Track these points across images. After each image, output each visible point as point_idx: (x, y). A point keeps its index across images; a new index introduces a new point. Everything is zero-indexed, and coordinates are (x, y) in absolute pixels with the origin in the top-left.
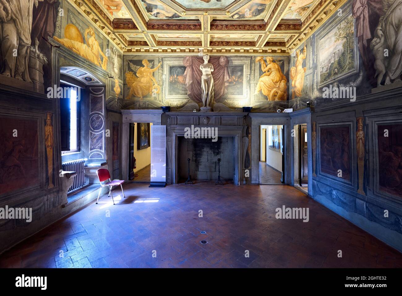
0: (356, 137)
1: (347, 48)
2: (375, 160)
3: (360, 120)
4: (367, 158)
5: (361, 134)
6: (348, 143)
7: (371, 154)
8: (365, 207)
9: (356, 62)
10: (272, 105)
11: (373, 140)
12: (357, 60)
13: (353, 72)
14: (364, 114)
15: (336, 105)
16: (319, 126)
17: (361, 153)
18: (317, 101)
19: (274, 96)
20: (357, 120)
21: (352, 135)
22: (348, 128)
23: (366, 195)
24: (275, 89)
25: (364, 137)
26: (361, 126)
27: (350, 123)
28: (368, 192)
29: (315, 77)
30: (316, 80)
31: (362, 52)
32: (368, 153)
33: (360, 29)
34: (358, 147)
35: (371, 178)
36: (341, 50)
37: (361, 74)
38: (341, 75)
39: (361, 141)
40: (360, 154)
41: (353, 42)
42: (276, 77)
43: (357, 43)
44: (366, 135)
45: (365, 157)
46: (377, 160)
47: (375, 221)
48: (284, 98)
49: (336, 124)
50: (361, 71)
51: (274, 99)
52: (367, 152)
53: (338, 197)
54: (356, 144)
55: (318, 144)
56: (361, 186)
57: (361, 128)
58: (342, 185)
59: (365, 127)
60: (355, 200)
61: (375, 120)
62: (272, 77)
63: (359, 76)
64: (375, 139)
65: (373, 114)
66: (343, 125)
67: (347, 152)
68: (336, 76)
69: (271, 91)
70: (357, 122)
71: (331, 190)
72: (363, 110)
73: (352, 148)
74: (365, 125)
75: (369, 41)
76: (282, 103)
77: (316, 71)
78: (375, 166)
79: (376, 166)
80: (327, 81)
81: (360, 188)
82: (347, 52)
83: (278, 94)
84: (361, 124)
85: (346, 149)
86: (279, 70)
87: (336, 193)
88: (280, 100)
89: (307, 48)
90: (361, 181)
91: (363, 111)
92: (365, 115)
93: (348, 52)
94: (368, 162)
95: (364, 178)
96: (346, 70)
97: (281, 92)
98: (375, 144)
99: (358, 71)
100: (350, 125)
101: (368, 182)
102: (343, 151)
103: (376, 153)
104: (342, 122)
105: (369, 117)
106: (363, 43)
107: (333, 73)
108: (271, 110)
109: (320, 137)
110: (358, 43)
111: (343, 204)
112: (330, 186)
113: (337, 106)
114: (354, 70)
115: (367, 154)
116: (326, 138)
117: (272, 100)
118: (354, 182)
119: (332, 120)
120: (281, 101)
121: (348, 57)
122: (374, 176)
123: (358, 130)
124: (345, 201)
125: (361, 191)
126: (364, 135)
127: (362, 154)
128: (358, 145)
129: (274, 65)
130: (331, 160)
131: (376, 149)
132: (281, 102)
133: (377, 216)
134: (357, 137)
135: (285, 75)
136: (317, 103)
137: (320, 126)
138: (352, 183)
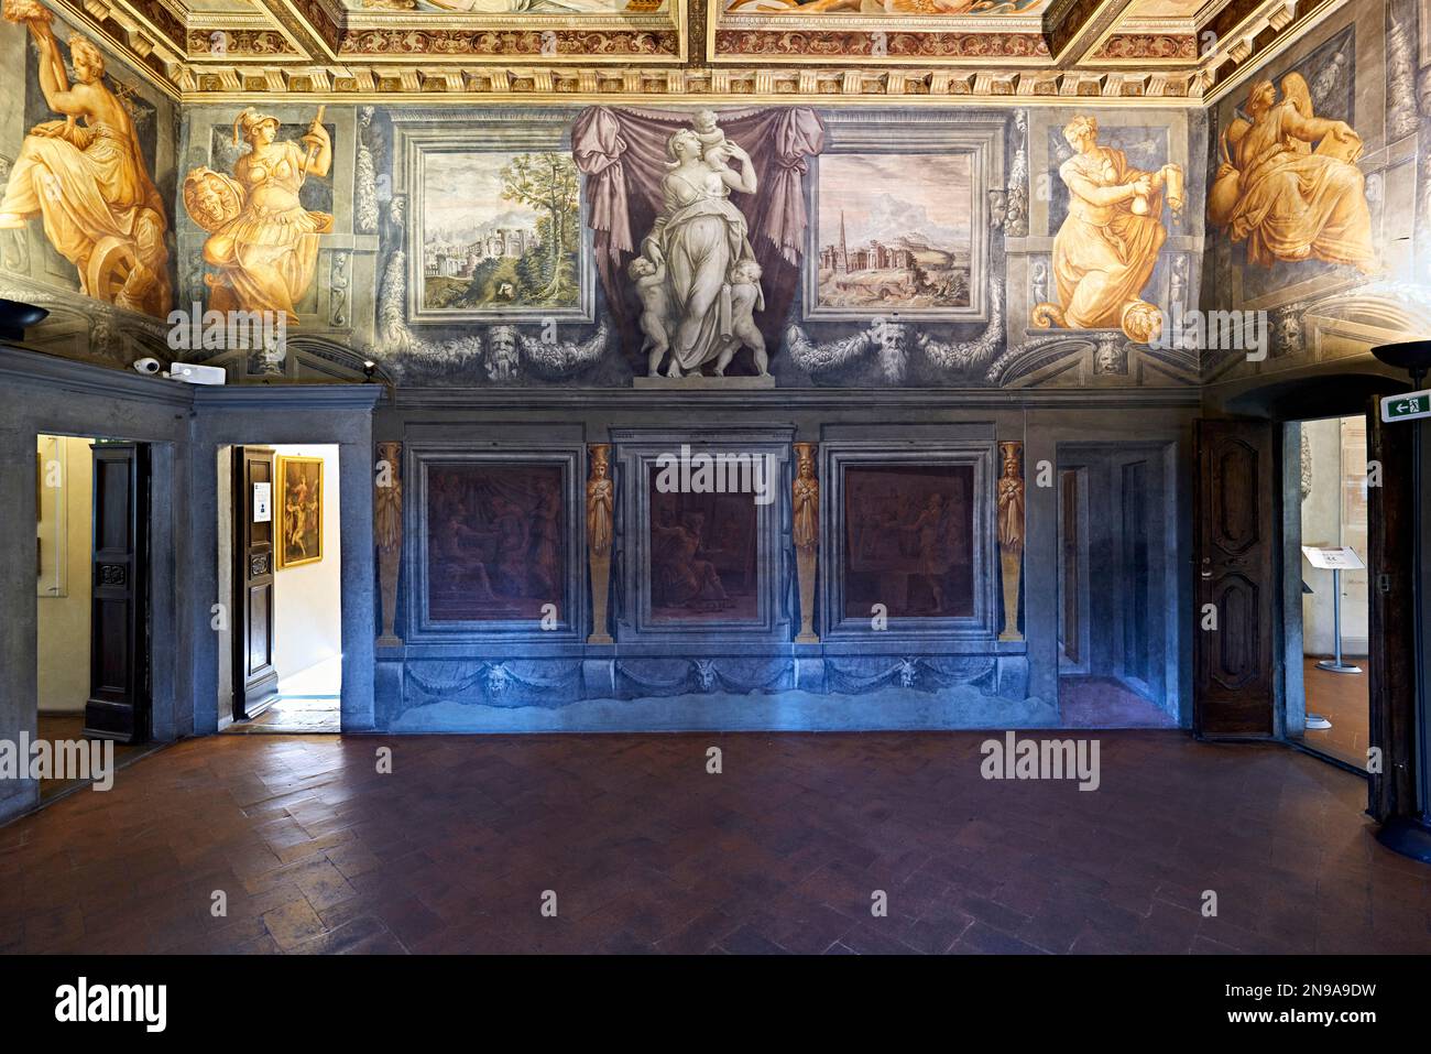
0: (585, 495)
1: (556, 241)
2: (640, 549)
3: (601, 452)
4: (619, 548)
5: (602, 486)
6: (558, 513)
7: (630, 537)
8: (612, 674)
9: (585, 292)
10: (106, 325)
11: (637, 502)
12: (589, 290)
13: (576, 317)
14: (611, 437)
15: (512, 399)
16: (418, 461)
17: (599, 538)
18: (407, 367)
19: (114, 274)
20: (592, 452)
21: (572, 491)
22: (557, 472)
23: (616, 640)
24: (113, 243)
25: (611, 494)
26: (604, 465)
27: (566, 457)
28: (621, 634)
29: (396, 274)
30: (397, 288)
31: (604, 273)
32: (624, 534)
33: (602, 212)
34: (592, 522)
35: (630, 595)
36: (530, 235)
37: (603, 331)
38: (527, 309)
39: (601, 505)
40: (597, 540)
41: (576, 235)
42: (116, 175)
43: (591, 246)
44: (619, 491)
45: (613, 546)
46: (646, 549)
47: (641, 696)
48: (160, 307)
49: (506, 456)
50: (602, 322)
51: (114, 297)
52: (618, 532)
53: (517, 680)
54: (585, 515)
55: (413, 525)
56: (600, 621)
57: (602, 473)
58: (531, 638)
59: (616, 469)
60: (581, 668)
61: (644, 454)
62: (97, 166)
63: (597, 333)
64: (643, 499)
65: (637, 438)
66: (539, 461)
67: (553, 541)
68: (509, 307)
69: (92, 244)
70: (591, 456)
71: (486, 667)
72: (610, 426)
73: (572, 524)
74: (616, 467)
75: (627, 257)
76: (149, 327)
77: (401, 254)
78: (640, 564)
79: (644, 562)
80: (463, 311)
81: (596, 630)
82: (556, 253)
83: (132, 272)
84: (602, 460)
85: (549, 530)
86: (132, 144)
87: (507, 673)
88: (140, 312)
89: (332, 138)
90: (600, 610)
91: (609, 430)
92: (615, 440)
93: (560, 255)
94: (620, 558)
95: (611, 601)
96: (551, 302)
97: (146, 266)
98: (643, 511)
99: (593, 319)
100: (567, 462)
101: (622, 608)
102: (537, 537)
103: (643, 532)
104: (536, 451)
105: (627, 445)
106: (608, 252)
107: (491, 291)
108: (100, 351)
109: (424, 499)
110: (595, 246)
111: (537, 695)
112: (477, 659)
113: (514, 402)
114: (579, 314)
115: (619, 540)
116: (462, 501)
117: (103, 297)
118: (577, 621)
119: (490, 443)
120: (145, 315)
121: (558, 268)
122: (637, 587)
123: (591, 475)
124: (543, 682)
125: (600, 637)
126: (612, 490)
127: (605, 538)
128: (593, 515)
129: (109, 106)
130: (484, 574)
131: (643, 521)
132: (145, 320)
133: (645, 681)
134: (589, 496)
135: (159, 189)
136: (408, 375)
137: (424, 460)
138: (568, 622)
